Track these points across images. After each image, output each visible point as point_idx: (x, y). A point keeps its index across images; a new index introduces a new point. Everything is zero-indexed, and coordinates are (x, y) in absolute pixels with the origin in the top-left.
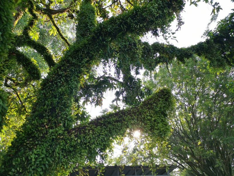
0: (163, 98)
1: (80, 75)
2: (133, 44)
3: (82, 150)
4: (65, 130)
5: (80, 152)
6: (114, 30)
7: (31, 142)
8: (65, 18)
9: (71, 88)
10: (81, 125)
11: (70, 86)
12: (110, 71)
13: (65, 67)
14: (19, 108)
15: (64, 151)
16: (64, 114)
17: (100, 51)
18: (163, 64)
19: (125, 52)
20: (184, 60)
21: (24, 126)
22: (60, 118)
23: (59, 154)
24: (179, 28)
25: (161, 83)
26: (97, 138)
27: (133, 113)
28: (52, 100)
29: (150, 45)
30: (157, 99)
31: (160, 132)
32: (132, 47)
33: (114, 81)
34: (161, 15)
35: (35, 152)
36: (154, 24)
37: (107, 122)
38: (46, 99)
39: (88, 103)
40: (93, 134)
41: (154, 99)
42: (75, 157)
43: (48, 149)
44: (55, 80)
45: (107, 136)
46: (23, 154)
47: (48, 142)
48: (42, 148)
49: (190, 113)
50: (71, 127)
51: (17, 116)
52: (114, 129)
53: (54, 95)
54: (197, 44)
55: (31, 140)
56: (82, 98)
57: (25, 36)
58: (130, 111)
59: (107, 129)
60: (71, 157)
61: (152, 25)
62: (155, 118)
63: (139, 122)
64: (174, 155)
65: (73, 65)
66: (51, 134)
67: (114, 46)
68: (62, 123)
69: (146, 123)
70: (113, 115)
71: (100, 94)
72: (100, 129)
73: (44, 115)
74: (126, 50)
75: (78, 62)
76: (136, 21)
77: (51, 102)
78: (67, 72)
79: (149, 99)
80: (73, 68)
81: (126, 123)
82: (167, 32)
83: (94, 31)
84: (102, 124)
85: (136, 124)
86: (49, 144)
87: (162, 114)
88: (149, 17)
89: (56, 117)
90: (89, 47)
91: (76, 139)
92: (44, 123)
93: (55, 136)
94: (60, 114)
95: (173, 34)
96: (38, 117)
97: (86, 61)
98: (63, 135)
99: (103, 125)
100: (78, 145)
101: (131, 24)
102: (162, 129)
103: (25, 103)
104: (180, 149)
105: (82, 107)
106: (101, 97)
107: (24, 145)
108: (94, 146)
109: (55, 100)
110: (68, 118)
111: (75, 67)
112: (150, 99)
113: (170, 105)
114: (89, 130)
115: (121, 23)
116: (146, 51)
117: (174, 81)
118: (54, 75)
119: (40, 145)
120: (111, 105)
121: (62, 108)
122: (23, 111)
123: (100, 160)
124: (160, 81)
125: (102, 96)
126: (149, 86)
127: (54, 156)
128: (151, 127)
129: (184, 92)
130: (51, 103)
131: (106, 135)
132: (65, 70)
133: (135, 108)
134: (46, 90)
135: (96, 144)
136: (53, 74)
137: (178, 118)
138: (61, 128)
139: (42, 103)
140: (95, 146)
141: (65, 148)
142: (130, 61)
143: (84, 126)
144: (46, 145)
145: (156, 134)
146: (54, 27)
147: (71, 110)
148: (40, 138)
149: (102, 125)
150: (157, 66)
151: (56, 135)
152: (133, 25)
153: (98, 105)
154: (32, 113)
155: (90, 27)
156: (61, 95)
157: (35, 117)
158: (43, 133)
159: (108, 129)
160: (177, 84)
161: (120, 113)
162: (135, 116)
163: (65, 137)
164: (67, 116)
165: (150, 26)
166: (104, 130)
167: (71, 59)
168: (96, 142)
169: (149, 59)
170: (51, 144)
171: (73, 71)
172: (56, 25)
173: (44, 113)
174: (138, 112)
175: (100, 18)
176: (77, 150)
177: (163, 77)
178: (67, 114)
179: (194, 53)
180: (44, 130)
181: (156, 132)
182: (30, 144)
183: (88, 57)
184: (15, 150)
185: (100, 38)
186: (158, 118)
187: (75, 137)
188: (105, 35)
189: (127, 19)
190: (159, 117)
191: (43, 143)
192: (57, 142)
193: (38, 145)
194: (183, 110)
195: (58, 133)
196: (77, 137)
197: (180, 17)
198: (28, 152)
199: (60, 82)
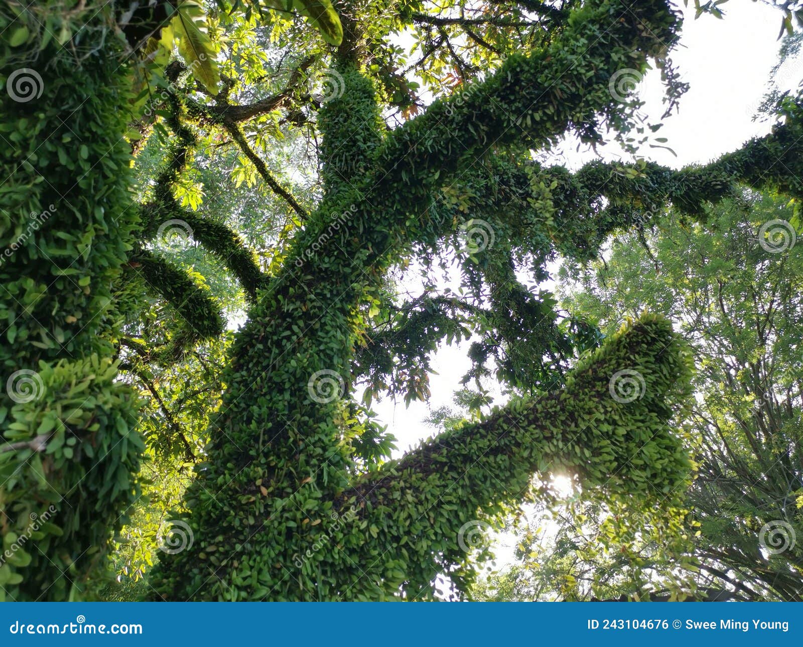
0: (646, 355)
1: (350, 307)
2: (512, 181)
3: (388, 561)
4: (323, 499)
5: (381, 569)
6: (447, 144)
7: (221, 549)
8: (277, 126)
9: (327, 355)
10: (375, 475)
11: (322, 347)
12: (447, 279)
13: (300, 287)
14: (162, 433)
15: (328, 569)
16: (314, 444)
17: (408, 218)
18: (626, 230)
19: (488, 209)
20: (703, 210)
21: (192, 495)
22: (302, 457)
23: (314, 581)
24: (675, 105)
25: (627, 298)
26: (432, 514)
27: (546, 418)
28: (271, 399)
29: (573, 172)
30: (624, 359)
31: (654, 476)
32: (511, 190)
33: (458, 312)
34: (601, 72)
35: (239, 581)
36: (582, 104)
37: (459, 455)
38: (251, 398)
39: (382, 393)
40: (416, 504)
41: (614, 362)
42: (366, 588)
43: (278, 566)
44: (274, 333)
45: (466, 506)
46: (201, 590)
47: (274, 543)
48: (259, 563)
49: (748, 394)
50: (341, 483)
51: (156, 461)
52: (485, 477)
53: (276, 383)
54: (740, 147)
55: (220, 542)
56: (360, 379)
57: (162, 202)
58: (534, 410)
59: (461, 483)
60: (354, 587)
61: (573, 109)
62: (629, 429)
63: (573, 447)
64: (710, 550)
65: (325, 275)
66: (282, 517)
67: (452, 195)
68: (312, 474)
69: (596, 449)
70: (478, 432)
71: (417, 358)
72: (438, 483)
73: (253, 453)
74: (490, 202)
75: (339, 264)
76: (517, 104)
77: (268, 407)
78: (308, 303)
79: (598, 362)
80: (325, 287)
81: (526, 454)
82: (633, 126)
83: (381, 158)
84: (443, 464)
85: (561, 453)
86: (279, 548)
87: (650, 411)
88: (563, 86)
89: (291, 456)
90: (369, 213)
91: (363, 525)
92: (255, 479)
93: (294, 520)
94: (301, 443)
95: (655, 128)
96: (234, 462)
97: (365, 258)
98: (321, 517)
99: (446, 469)
100: (373, 544)
101: (503, 118)
102: (658, 466)
103: (180, 415)
104: (730, 530)
105: (364, 410)
106: (422, 371)
107: (200, 559)
108: (424, 544)
109: (280, 398)
110: (329, 454)
111: (332, 284)
112: (601, 362)
113: (675, 377)
114: (403, 490)
115: (468, 119)
116: (562, 198)
117: (674, 286)
118: (267, 319)
119: (250, 554)
120: (458, 394)
121: (306, 423)
122: (176, 442)
123: (451, 593)
124: (620, 289)
125: (426, 366)
126: (583, 313)
127: (297, 591)
128: (616, 459)
129: (713, 319)
130: (270, 409)
131: (463, 503)
132: (301, 297)
133: (551, 397)
134: (248, 370)
135: (434, 538)
136: (265, 316)
137: (707, 414)
138: (311, 492)
139: (241, 413)
140: (430, 543)
141: (330, 561)
142: (512, 237)
143: (386, 479)
144: (269, 553)
145: (639, 484)
146: (247, 159)
147: (336, 427)
148: (247, 530)
149: (444, 467)
150: (606, 240)
151: (299, 515)
152: (509, 120)
153: (415, 399)
154: (212, 449)
155: (363, 146)
156: (298, 380)
157: (224, 463)
158: (254, 516)
159: (467, 482)
160: (684, 294)
161: (501, 420)
162: (555, 426)
163: (328, 522)
164: (325, 449)
165: (568, 114)
166: (452, 485)
167: (316, 258)
168: (431, 532)
169: (575, 222)
170: (286, 550)
171: (329, 296)
172: (254, 152)
173: (250, 446)
174: (563, 410)
175: (389, 108)
176: (370, 563)
177: (631, 276)
178: (323, 442)
179: (737, 180)
180: (257, 504)
181: (639, 476)
182: (217, 555)
183: (370, 245)
184: (175, 577)
185: (405, 177)
186: (638, 428)
187: (360, 520)
188: (419, 166)
189: (486, 101)
190: (643, 421)
191: (258, 549)
192: (303, 539)
193: (244, 557)
194: (720, 386)
195: (304, 510)
196: (366, 517)
197: (672, 67)
198: (214, 583)
199: (288, 338)
